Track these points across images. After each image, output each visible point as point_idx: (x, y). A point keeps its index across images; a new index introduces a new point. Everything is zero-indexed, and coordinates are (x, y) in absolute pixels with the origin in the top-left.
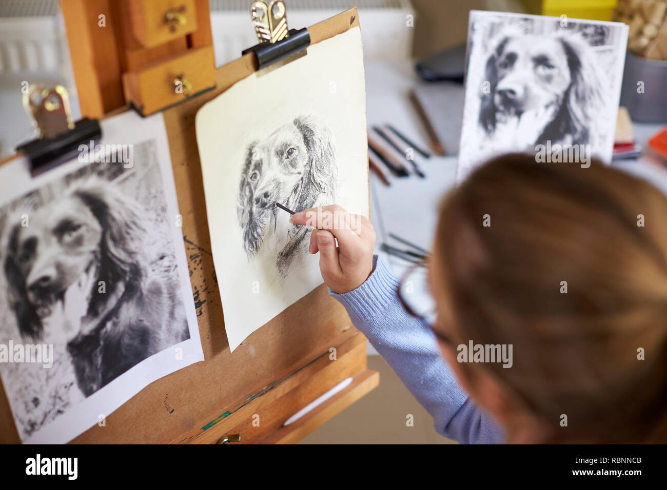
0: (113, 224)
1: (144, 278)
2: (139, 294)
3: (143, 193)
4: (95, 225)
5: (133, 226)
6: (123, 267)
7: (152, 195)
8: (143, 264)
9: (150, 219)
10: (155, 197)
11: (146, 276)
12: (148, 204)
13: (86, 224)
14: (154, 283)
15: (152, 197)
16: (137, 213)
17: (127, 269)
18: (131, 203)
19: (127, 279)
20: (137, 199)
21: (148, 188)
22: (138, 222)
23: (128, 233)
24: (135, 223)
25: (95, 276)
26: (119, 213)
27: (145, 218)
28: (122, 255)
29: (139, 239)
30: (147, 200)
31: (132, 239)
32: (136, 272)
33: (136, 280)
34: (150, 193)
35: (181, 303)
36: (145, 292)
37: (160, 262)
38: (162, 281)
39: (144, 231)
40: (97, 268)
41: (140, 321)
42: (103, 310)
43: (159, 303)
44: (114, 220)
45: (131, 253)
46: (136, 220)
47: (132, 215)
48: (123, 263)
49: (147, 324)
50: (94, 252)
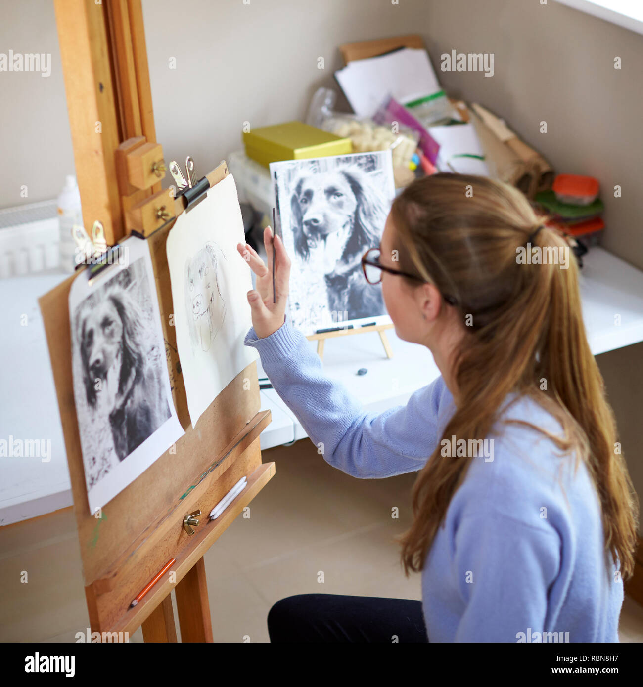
0: (127, 322)
1: (144, 366)
2: (143, 378)
3: (141, 298)
4: (119, 321)
5: (137, 324)
6: (133, 355)
7: (145, 300)
8: (144, 354)
10: (147, 301)
11: (146, 364)
12: (143, 306)
13: (115, 321)
14: (150, 370)
16: (139, 313)
17: (136, 357)
18: (135, 306)
19: (136, 365)
20: (138, 302)
21: (143, 294)
23: (135, 329)
24: (138, 322)
25: (121, 361)
26: (130, 313)
27: (143, 318)
28: (133, 346)
29: (141, 334)
30: (143, 304)
31: (137, 334)
32: (141, 360)
33: (141, 367)
34: (144, 298)
35: (164, 386)
36: (146, 377)
38: (153, 368)
39: (143, 327)
40: (122, 355)
41: (145, 401)
42: (126, 389)
43: (153, 387)
44: (128, 318)
45: (137, 345)
46: (138, 319)
47: (137, 315)
48: (134, 352)
49: (148, 404)
50: (119, 342)
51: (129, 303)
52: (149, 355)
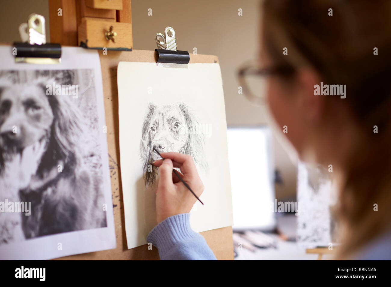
0: (61, 117)
1: (78, 166)
2: (73, 177)
3: (83, 104)
4: (49, 111)
5: (74, 125)
6: (64, 151)
7: (89, 108)
8: (78, 155)
9: (86, 124)
10: (91, 109)
11: (80, 165)
12: (86, 112)
13: (44, 108)
14: (84, 173)
15: (89, 109)
16: (78, 116)
17: (67, 154)
18: (74, 108)
19: (66, 161)
20: (79, 106)
21: (87, 101)
22: (78, 123)
23: (70, 128)
24: (76, 123)
25: (45, 148)
26: (66, 111)
27: (83, 122)
28: (65, 142)
29: (77, 135)
30: (85, 110)
31: (73, 134)
32: (73, 159)
33: (72, 165)
34: (88, 105)
36: (78, 177)
37: (90, 158)
38: (90, 174)
39: (81, 131)
40: (47, 143)
41: (72, 199)
42: (47, 176)
43: (87, 190)
44: (62, 114)
45: (71, 144)
46: (76, 120)
47: (75, 116)
48: (65, 148)
49: (76, 202)
50: (46, 130)
51: (66, 102)
52: (86, 159)
